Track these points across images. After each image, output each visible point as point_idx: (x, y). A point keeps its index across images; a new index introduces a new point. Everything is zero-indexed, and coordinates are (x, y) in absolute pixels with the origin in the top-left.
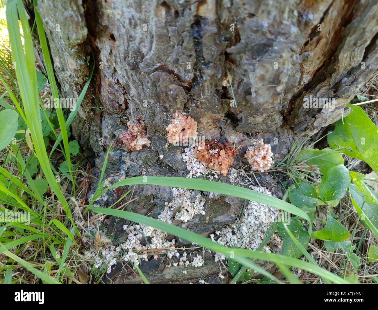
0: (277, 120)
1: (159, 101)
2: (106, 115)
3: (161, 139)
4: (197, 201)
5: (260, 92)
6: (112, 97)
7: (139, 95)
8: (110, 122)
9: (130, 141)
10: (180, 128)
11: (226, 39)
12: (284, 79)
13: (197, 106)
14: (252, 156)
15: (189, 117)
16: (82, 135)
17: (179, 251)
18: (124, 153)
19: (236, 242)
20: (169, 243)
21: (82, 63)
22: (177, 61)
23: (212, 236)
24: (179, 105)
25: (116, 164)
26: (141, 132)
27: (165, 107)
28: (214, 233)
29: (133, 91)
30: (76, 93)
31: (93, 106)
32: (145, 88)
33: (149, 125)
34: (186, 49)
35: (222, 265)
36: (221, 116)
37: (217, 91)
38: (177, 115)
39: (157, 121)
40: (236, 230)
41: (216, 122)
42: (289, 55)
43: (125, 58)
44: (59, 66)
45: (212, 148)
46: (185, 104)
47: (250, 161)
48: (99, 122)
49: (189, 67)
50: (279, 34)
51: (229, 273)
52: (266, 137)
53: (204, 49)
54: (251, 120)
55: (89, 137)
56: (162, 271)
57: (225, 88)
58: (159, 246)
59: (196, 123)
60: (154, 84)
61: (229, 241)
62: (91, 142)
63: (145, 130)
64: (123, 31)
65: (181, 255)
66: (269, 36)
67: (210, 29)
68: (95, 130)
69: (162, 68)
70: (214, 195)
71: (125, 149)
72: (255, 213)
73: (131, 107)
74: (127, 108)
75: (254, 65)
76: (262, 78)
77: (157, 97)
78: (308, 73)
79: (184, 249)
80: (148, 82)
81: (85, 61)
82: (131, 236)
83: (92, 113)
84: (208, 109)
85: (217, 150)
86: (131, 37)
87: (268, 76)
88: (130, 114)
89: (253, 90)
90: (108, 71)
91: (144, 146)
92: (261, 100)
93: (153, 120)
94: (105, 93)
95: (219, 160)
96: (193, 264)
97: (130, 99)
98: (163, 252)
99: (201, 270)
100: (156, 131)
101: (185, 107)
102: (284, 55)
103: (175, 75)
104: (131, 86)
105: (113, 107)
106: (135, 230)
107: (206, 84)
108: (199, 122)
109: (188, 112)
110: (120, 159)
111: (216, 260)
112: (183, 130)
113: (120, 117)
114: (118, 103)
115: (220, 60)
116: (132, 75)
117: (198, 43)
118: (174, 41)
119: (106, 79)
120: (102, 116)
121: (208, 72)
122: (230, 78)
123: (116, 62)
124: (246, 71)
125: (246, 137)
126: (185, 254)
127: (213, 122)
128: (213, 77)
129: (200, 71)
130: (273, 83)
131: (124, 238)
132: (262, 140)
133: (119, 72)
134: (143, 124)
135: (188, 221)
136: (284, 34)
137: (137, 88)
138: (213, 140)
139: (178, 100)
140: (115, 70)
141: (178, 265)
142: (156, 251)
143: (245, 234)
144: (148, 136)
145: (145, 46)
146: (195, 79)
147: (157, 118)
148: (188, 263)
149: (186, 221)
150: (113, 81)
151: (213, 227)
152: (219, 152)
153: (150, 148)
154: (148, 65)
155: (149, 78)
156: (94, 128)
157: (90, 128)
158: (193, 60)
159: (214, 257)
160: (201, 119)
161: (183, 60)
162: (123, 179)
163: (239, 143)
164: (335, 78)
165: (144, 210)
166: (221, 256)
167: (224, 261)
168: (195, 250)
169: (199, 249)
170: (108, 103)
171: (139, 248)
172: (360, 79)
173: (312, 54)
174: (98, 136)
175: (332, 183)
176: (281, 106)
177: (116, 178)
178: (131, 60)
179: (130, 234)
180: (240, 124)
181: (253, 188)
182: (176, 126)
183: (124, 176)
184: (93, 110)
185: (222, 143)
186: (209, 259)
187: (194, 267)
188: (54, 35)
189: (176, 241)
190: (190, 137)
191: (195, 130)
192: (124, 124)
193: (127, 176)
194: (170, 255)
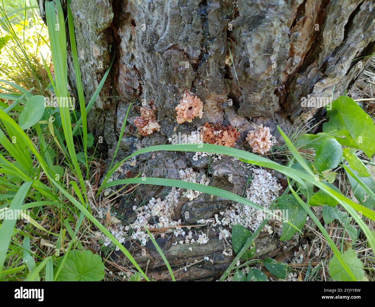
0: (274, 100)
1: (169, 82)
2: (121, 105)
3: (170, 124)
4: (202, 182)
5: (257, 62)
6: (128, 83)
7: (153, 77)
8: (125, 109)
9: (142, 125)
10: (188, 106)
11: (227, 16)
12: (277, 49)
13: (203, 85)
14: (253, 138)
15: (196, 97)
16: (97, 128)
17: (184, 229)
18: (136, 140)
19: (239, 221)
20: (176, 223)
21: (105, 49)
22: (186, 39)
23: (216, 216)
24: (187, 84)
25: (127, 151)
26: (153, 117)
27: (175, 88)
28: (218, 213)
29: (147, 75)
30: (96, 82)
31: (110, 95)
32: (158, 69)
33: (160, 110)
34: (194, 26)
35: (226, 243)
36: (224, 97)
37: (221, 70)
38: (185, 95)
39: (168, 105)
40: (239, 211)
41: (220, 104)
43: (143, 41)
44: (83, 58)
45: (216, 129)
46: (193, 82)
47: (251, 143)
48: (114, 112)
49: (198, 44)
50: (270, 6)
51: (232, 250)
52: (265, 123)
53: (210, 25)
54: (251, 98)
55: (103, 130)
56: (169, 248)
57: (227, 67)
58: (166, 225)
59: (202, 103)
60: (167, 64)
61: (232, 220)
62: (105, 134)
63: (156, 116)
64: (143, 15)
65: (187, 234)
66: (262, 8)
67: (214, 6)
68: (110, 121)
69: (174, 47)
70: (217, 173)
71: (137, 136)
72: (256, 193)
73: (145, 91)
74: (141, 93)
75: (250, 36)
77: (169, 78)
78: (298, 54)
79: (189, 227)
80: (161, 63)
81: (108, 48)
82: (140, 216)
83: (109, 103)
84: (213, 88)
85: (221, 131)
86: (149, 20)
87: (263, 45)
88: (143, 99)
89: (250, 61)
90: (127, 57)
91: (155, 131)
92: (258, 70)
93: (164, 103)
94: (122, 81)
95: (223, 140)
96: (198, 241)
97: (145, 83)
98: (170, 231)
99: (206, 248)
100: (166, 116)
101: (193, 86)
102: (275, 23)
103: (185, 53)
104: (146, 70)
105: (128, 93)
106: (143, 210)
107: (211, 61)
108: (204, 103)
109: (195, 91)
110: (132, 145)
111: (220, 238)
112: (190, 108)
113: (134, 104)
114: (134, 89)
115: (223, 36)
116: (147, 57)
117: (204, 20)
118: (185, 20)
119: (125, 66)
120: (117, 107)
121: (213, 47)
122: (231, 57)
123: (135, 48)
124: (244, 43)
125: (247, 121)
126: (190, 233)
127: (217, 105)
128: (217, 51)
129: (206, 46)
130: (267, 52)
131: (134, 218)
132: (262, 125)
133: (136, 57)
134: (154, 108)
135: (194, 199)
136: (273, 6)
137: (151, 71)
138: (218, 123)
139: (187, 77)
140: (133, 57)
141: (184, 242)
142: (164, 230)
143: (247, 213)
144: (158, 121)
145: (160, 28)
146: (201, 57)
147: (167, 101)
148: (193, 240)
149: (192, 199)
150: (130, 66)
151: (217, 207)
152: (222, 133)
153: (159, 133)
154: (162, 45)
155: (163, 57)
156: (109, 119)
157: (105, 120)
158: (200, 36)
159: (218, 235)
160: (206, 101)
161: (192, 37)
162: (134, 163)
163: (241, 127)
164: (322, 58)
165: (153, 192)
166: (225, 234)
167: (228, 239)
168: (200, 229)
169: (204, 228)
170: (124, 90)
171: (147, 227)
172: (344, 58)
173: (300, 34)
174: (112, 126)
175: (326, 155)
176: (276, 82)
177: (128, 163)
178: (148, 42)
179: (139, 215)
180: (241, 105)
181: (254, 170)
182: (184, 104)
183: (135, 161)
184: (109, 100)
185: (226, 126)
186: (214, 237)
187: (199, 245)
188: (83, 26)
189: (182, 221)
190: (197, 115)
191: (201, 110)
192: (137, 112)
193: (138, 160)
194: (176, 234)
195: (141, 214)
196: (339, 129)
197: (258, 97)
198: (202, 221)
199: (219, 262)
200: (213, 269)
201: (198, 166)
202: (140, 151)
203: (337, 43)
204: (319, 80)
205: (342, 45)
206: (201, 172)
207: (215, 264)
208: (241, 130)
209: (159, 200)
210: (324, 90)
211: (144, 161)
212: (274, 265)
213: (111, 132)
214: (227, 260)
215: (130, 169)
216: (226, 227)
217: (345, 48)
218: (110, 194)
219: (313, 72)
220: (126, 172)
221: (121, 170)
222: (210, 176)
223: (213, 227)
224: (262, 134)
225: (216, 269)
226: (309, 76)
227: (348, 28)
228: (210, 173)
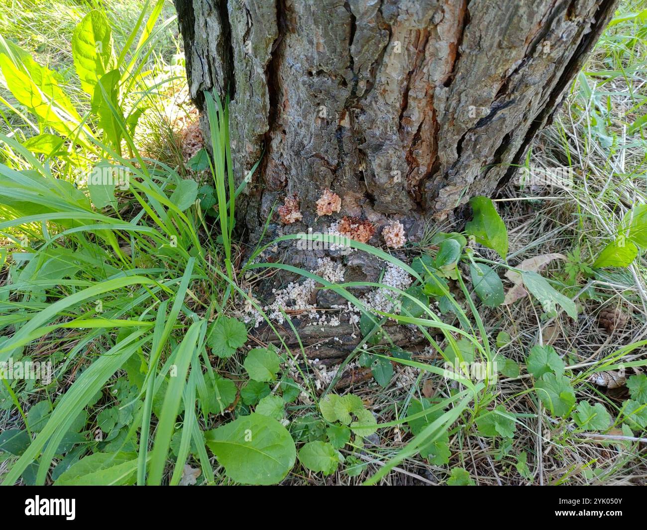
0: (405, 201)
1: (312, 180)
2: (267, 193)
3: (311, 214)
4: (338, 270)
5: (380, 175)
6: (275, 176)
7: (298, 174)
8: (270, 198)
9: (285, 214)
10: (327, 202)
11: (358, 140)
13: (341, 185)
14: (387, 233)
15: (335, 194)
16: (239, 212)
17: (319, 312)
18: (279, 227)
19: (370, 309)
20: (311, 306)
21: (257, 147)
22: (327, 151)
23: (349, 303)
24: (327, 183)
25: (270, 237)
26: (296, 207)
27: (317, 185)
29: (293, 172)
31: (256, 183)
32: (303, 169)
33: (302, 201)
34: (332, 144)
35: (355, 327)
36: (360, 195)
37: (356, 175)
38: (325, 191)
39: (310, 197)
40: (370, 300)
41: (357, 200)
42: (393, 152)
43: (291, 147)
44: (234, 148)
45: (353, 223)
46: (332, 183)
47: (385, 238)
48: (259, 198)
49: (335, 156)
50: (386, 139)
51: (360, 334)
52: (402, 220)
53: (344, 145)
54: (382, 198)
55: (246, 214)
56: (303, 328)
57: (361, 172)
58: (302, 308)
59: (340, 199)
60: (310, 167)
61: (363, 308)
62: (248, 218)
63: (299, 206)
64: (293, 129)
65: (321, 317)
66: (381, 140)
67: (347, 134)
68: (254, 206)
69: (317, 156)
70: (352, 263)
71: (280, 223)
72: (388, 285)
73: (290, 184)
74: (286, 185)
75: (374, 157)
76: (380, 165)
77: (311, 176)
78: (423, 165)
79: (323, 311)
80: (306, 165)
81: (260, 146)
82: (279, 298)
83: (255, 190)
84: (350, 188)
85: (357, 225)
86: (297, 133)
87: (383, 164)
88: (288, 190)
89: (376, 174)
90: (276, 155)
91: (297, 220)
92: (382, 181)
93: (307, 196)
94: (270, 172)
95: (358, 233)
96: (330, 324)
97: (290, 177)
98: (305, 313)
99: (337, 330)
100: (308, 207)
101: (332, 185)
102: (389, 151)
103: (325, 160)
104: (293, 167)
105: (275, 184)
106: (282, 294)
107: (347, 168)
108: (343, 199)
109: (334, 189)
110: (274, 232)
111: (351, 322)
112: (329, 204)
113: (279, 194)
114: (280, 181)
115: (355, 152)
116: (294, 159)
117: (340, 141)
118: (325, 138)
119: (274, 161)
120: (262, 194)
121: (347, 160)
122: (364, 165)
123: (284, 149)
124: (370, 160)
125: (383, 217)
126: (324, 317)
127: (355, 201)
128: (350, 163)
129: (342, 158)
130: (387, 169)
131: (272, 300)
132: (397, 221)
133: (285, 156)
134: (298, 199)
136: (389, 140)
137: (296, 169)
138: (355, 217)
139: (326, 179)
140: (282, 155)
141: (317, 324)
142: (300, 312)
143: (378, 302)
144: (301, 211)
145: (306, 140)
146: (338, 164)
147: (310, 195)
148: (326, 323)
150: (278, 162)
152: (358, 227)
153: (301, 222)
154: (307, 153)
155: (307, 161)
156: (253, 204)
157: (248, 204)
158: (337, 151)
159: (349, 320)
160: (345, 197)
161: (331, 151)
162: (275, 249)
163: (377, 222)
164: (443, 170)
165: (292, 278)
166: (355, 319)
167: (358, 323)
168: (333, 313)
169: (336, 313)
170: (271, 181)
171: (285, 308)
172: (461, 171)
173: (420, 152)
174: (256, 211)
175: (444, 253)
176: (401, 188)
177: (269, 248)
178: (295, 149)
179: (277, 297)
180: (376, 203)
181: (388, 263)
182: (324, 200)
183: (277, 247)
184: (256, 187)
185: (362, 220)
186: (345, 321)
187: (331, 327)
188: (239, 125)
189: (317, 306)
190: (335, 210)
191: (340, 205)
192: (282, 201)
193: (279, 247)
194: (311, 316)
195: (279, 297)
196: (478, 230)
197: (389, 199)
198: (336, 306)
199: (348, 343)
200: (342, 350)
201: (335, 255)
202: (282, 238)
203: (452, 161)
204: (444, 186)
205: (458, 161)
206: (338, 262)
207: (344, 345)
208: (378, 225)
209: (297, 285)
210: (449, 195)
211: (285, 248)
212: (400, 353)
213: (254, 216)
214: (354, 342)
215: (272, 254)
216: (358, 313)
217: (460, 163)
218: (251, 276)
219: (438, 179)
220: (267, 257)
221: (263, 255)
222: (345, 265)
223: (345, 313)
224: (396, 230)
225: (344, 349)
226: (435, 183)
227: (459, 150)
228: (345, 263)
